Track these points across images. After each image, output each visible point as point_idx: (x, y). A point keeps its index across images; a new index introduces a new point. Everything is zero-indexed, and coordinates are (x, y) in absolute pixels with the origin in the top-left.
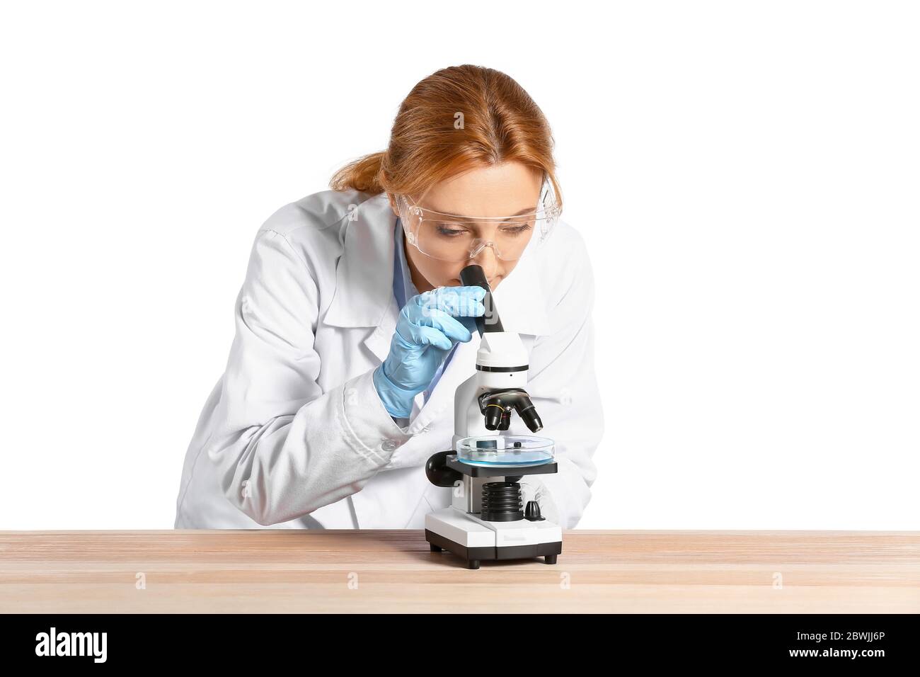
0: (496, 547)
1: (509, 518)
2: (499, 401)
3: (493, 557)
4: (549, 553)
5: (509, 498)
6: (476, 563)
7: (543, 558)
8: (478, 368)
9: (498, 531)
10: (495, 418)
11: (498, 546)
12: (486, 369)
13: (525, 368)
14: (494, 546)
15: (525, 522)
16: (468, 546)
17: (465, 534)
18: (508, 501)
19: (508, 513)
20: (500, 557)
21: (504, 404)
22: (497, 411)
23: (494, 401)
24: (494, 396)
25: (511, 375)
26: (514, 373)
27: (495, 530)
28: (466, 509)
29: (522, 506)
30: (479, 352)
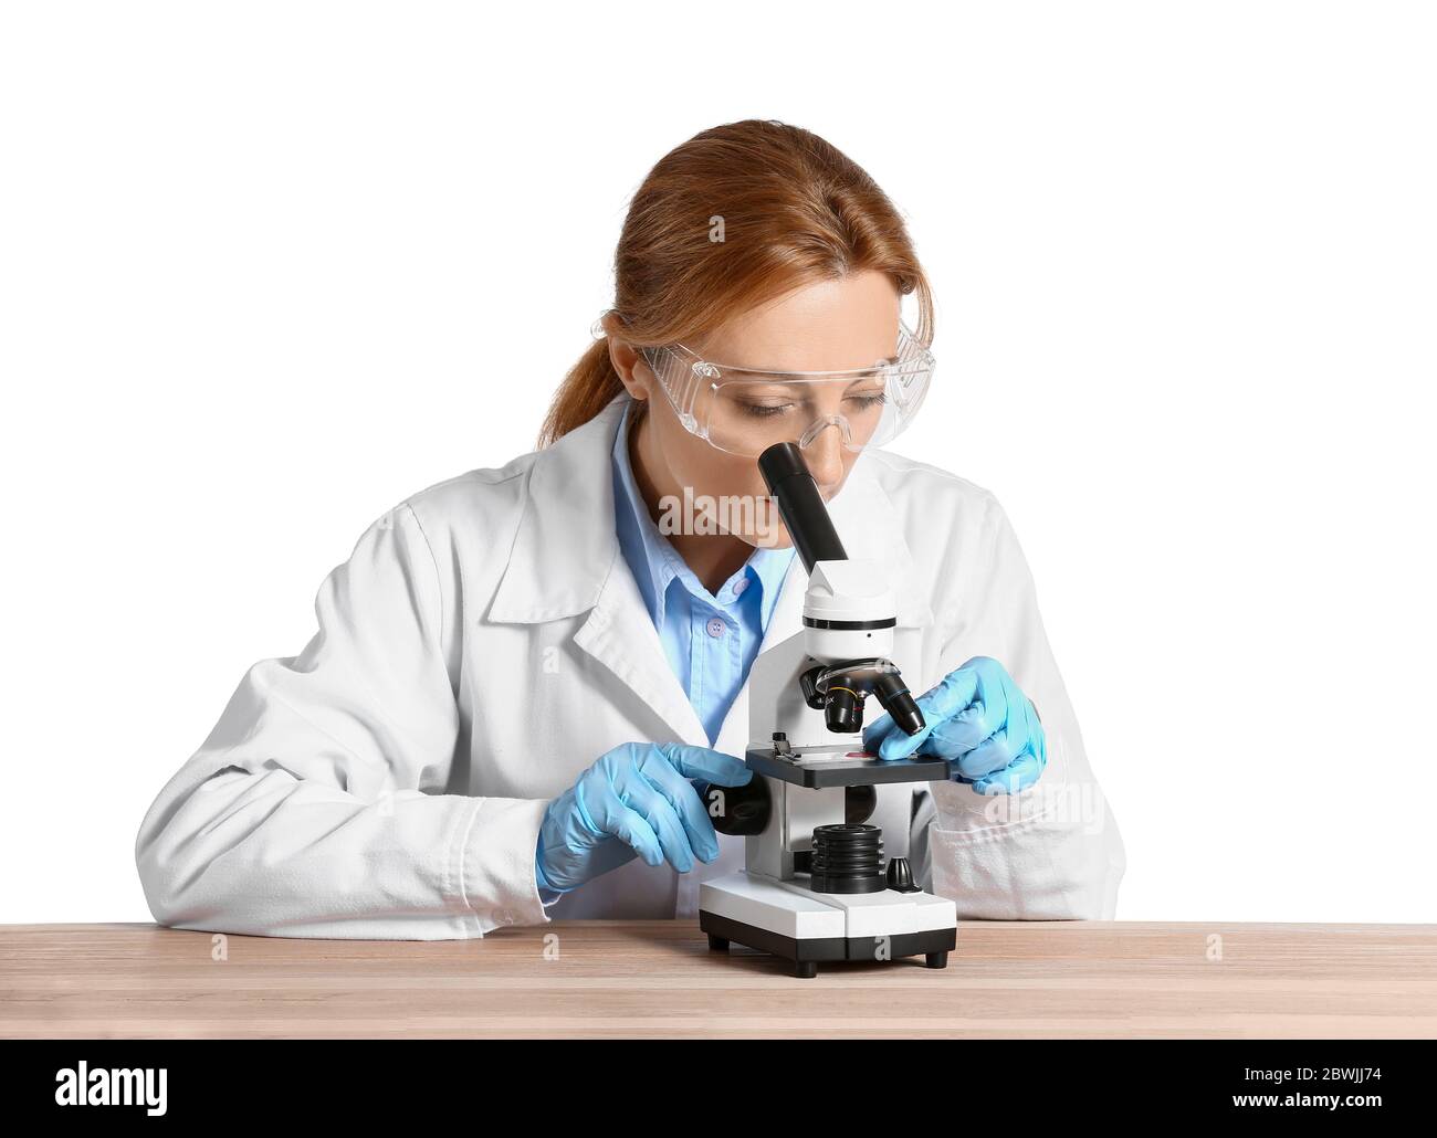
0: (846, 939)
1: (862, 888)
2: (848, 680)
3: (841, 956)
4: (933, 949)
5: (862, 851)
6: (810, 967)
7: (922, 958)
8: (810, 622)
9: (850, 908)
10: (844, 711)
11: (850, 936)
12: (822, 624)
13: (890, 623)
14: (844, 936)
15: (889, 893)
16: (799, 937)
17: (792, 917)
18: (860, 857)
19: (859, 878)
20: (853, 956)
21: (857, 685)
22: (845, 698)
23: (839, 680)
24: (839, 672)
25: (869, 635)
26: (874, 632)
27: (844, 909)
28: (778, 873)
29: (882, 867)
30: (807, 593)
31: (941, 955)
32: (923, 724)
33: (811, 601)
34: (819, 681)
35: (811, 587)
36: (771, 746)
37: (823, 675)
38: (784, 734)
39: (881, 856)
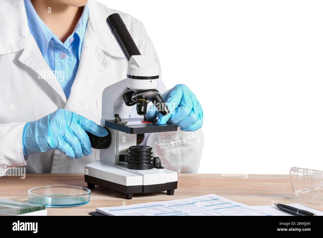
0: (143, 186)
1: (145, 168)
2: (144, 97)
3: (141, 192)
4: (169, 189)
5: (146, 155)
6: (130, 196)
7: (166, 192)
8: (129, 76)
9: (144, 175)
10: (143, 108)
11: (144, 185)
12: (134, 77)
13: (157, 77)
14: (142, 185)
15: (154, 169)
16: (127, 185)
17: (125, 178)
18: (145, 157)
19: (144, 164)
20: (145, 192)
21: (147, 98)
22: (143, 103)
23: (141, 97)
24: (141, 94)
25: (151, 81)
26: (152, 80)
27: (142, 175)
28: (114, 162)
29: (152, 160)
30: (128, 66)
31: (172, 191)
32: (169, 112)
33: (130, 69)
34: (133, 97)
35: (129, 64)
36: (114, 119)
37: (135, 95)
38: (118, 115)
39: (152, 157)
